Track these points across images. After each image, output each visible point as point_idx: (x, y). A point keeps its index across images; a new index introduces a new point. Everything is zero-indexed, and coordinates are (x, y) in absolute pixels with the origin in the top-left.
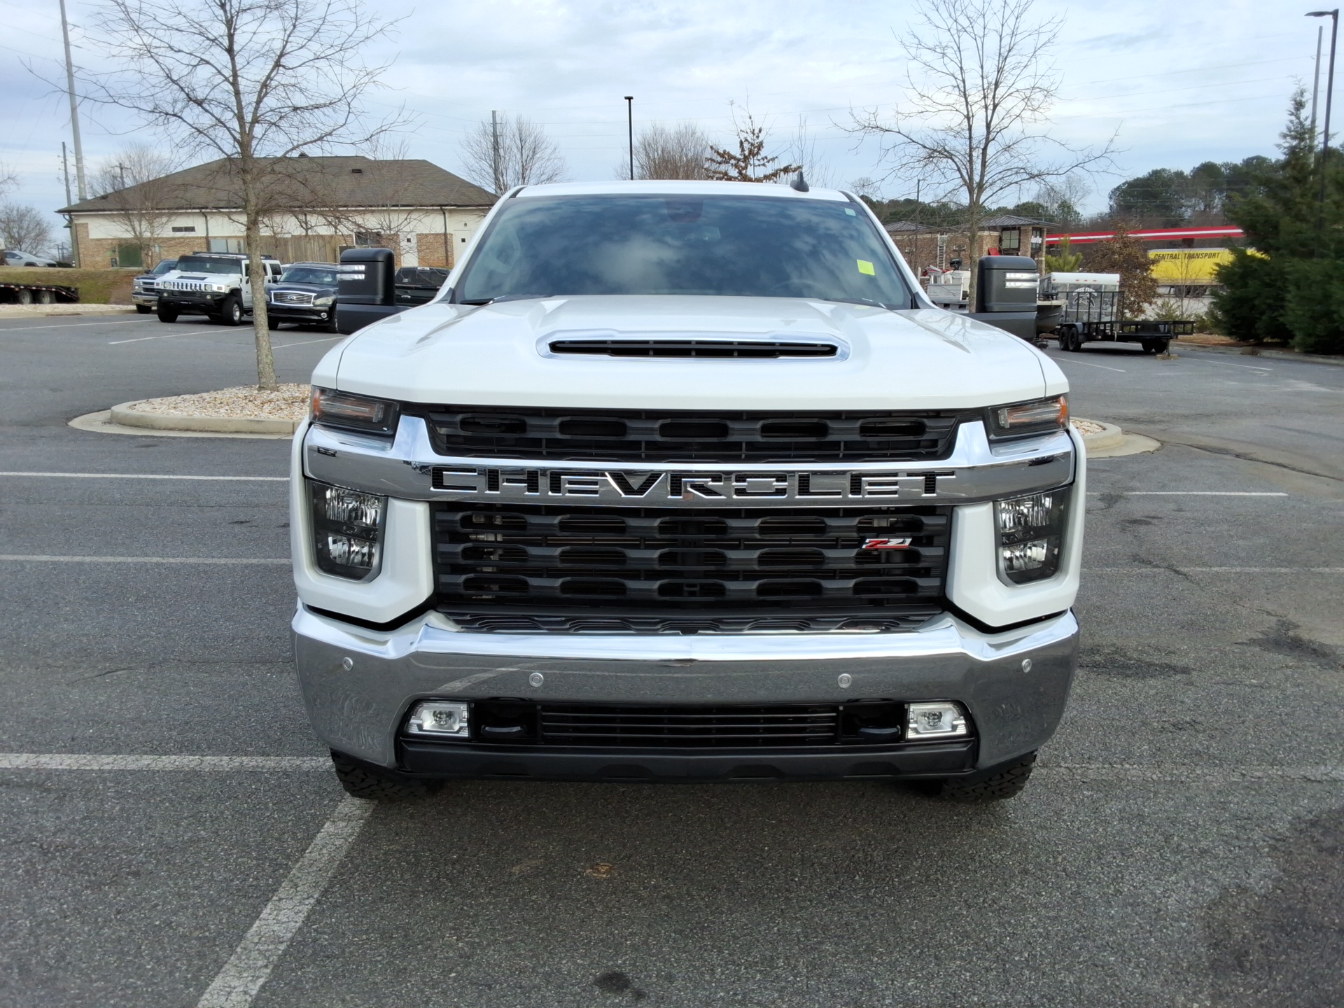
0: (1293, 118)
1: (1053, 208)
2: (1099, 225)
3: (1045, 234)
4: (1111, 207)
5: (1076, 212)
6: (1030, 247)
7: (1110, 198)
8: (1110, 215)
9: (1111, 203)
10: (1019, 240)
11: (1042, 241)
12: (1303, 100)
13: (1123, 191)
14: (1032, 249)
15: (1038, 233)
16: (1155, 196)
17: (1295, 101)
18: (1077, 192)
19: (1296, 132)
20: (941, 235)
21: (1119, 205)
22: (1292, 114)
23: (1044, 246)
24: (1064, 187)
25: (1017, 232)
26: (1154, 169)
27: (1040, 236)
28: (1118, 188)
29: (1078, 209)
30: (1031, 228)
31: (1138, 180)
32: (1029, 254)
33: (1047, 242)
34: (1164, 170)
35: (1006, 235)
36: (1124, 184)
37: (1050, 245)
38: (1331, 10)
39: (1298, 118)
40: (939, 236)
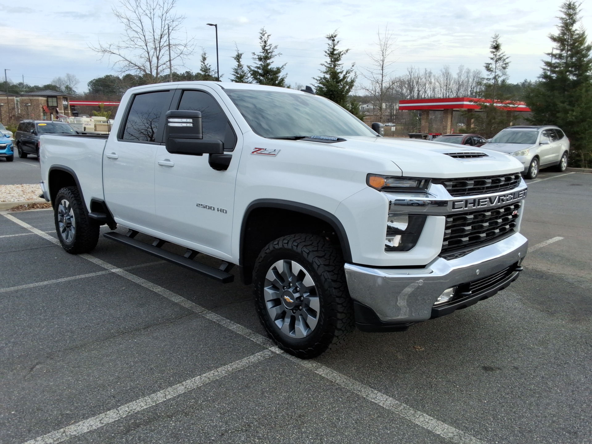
0: (202, 63)
1: (63, 88)
2: (87, 98)
3: (69, 100)
4: (89, 89)
5: (74, 91)
6: (63, 106)
7: (89, 86)
8: (90, 93)
9: (89, 88)
10: (57, 102)
11: (68, 103)
12: (206, 57)
13: (94, 83)
14: (64, 107)
15: (65, 100)
16: (108, 86)
17: (203, 57)
18: (73, 82)
19: (204, 69)
20: (16, 97)
21: (93, 89)
22: (202, 62)
23: (69, 106)
24: (66, 79)
25: (55, 98)
26: (107, 75)
27: (67, 101)
28: (91, 82)
29: (74, 89)
30: (62, 97)
31: (100, 79)
32: (63, 109)
33: (70, 104)
34: (111, 76)
35: (50, 100)
36: (94, 80)
37: (72, 106)
38: (215, 24)
39: (204, 63)
40: (15, 98)
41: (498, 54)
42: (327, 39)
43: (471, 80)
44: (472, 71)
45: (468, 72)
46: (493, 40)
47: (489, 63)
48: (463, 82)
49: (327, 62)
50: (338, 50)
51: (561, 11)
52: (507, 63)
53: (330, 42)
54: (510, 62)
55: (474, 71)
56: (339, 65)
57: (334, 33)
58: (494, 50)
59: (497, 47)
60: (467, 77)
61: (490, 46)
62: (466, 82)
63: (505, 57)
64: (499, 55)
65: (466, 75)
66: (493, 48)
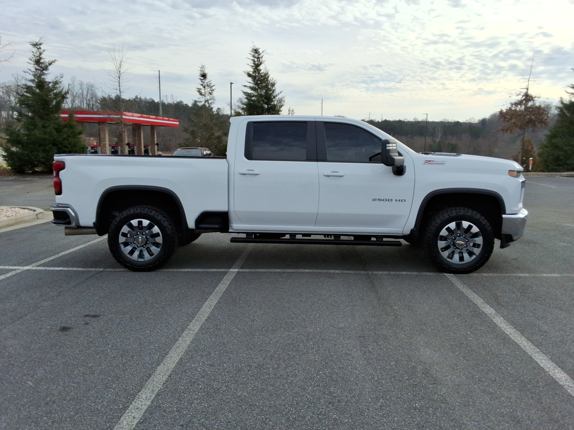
41: (206, 81)
42: (31, 47)
43: (85, 93)
44: (85, 83)
45: (81, 84)
46: (200, 69)
47: (200, 88)
48: (77, 93)
49: (30, 70)
50: (44, 59)
51: (250, 54)
52: (213, 90)
53: (35, 50)
54: (215, 89)
55: (87, 84)
56: (46, 74)
57: (39, 41)
58: (202, 78)
59: (204, 76)
60: (81, 89)
61: (199, 74)
62: (80, 94)
63: (212, 85)
64: (207, 83)
65: (79, 86)
66: (201, 76)
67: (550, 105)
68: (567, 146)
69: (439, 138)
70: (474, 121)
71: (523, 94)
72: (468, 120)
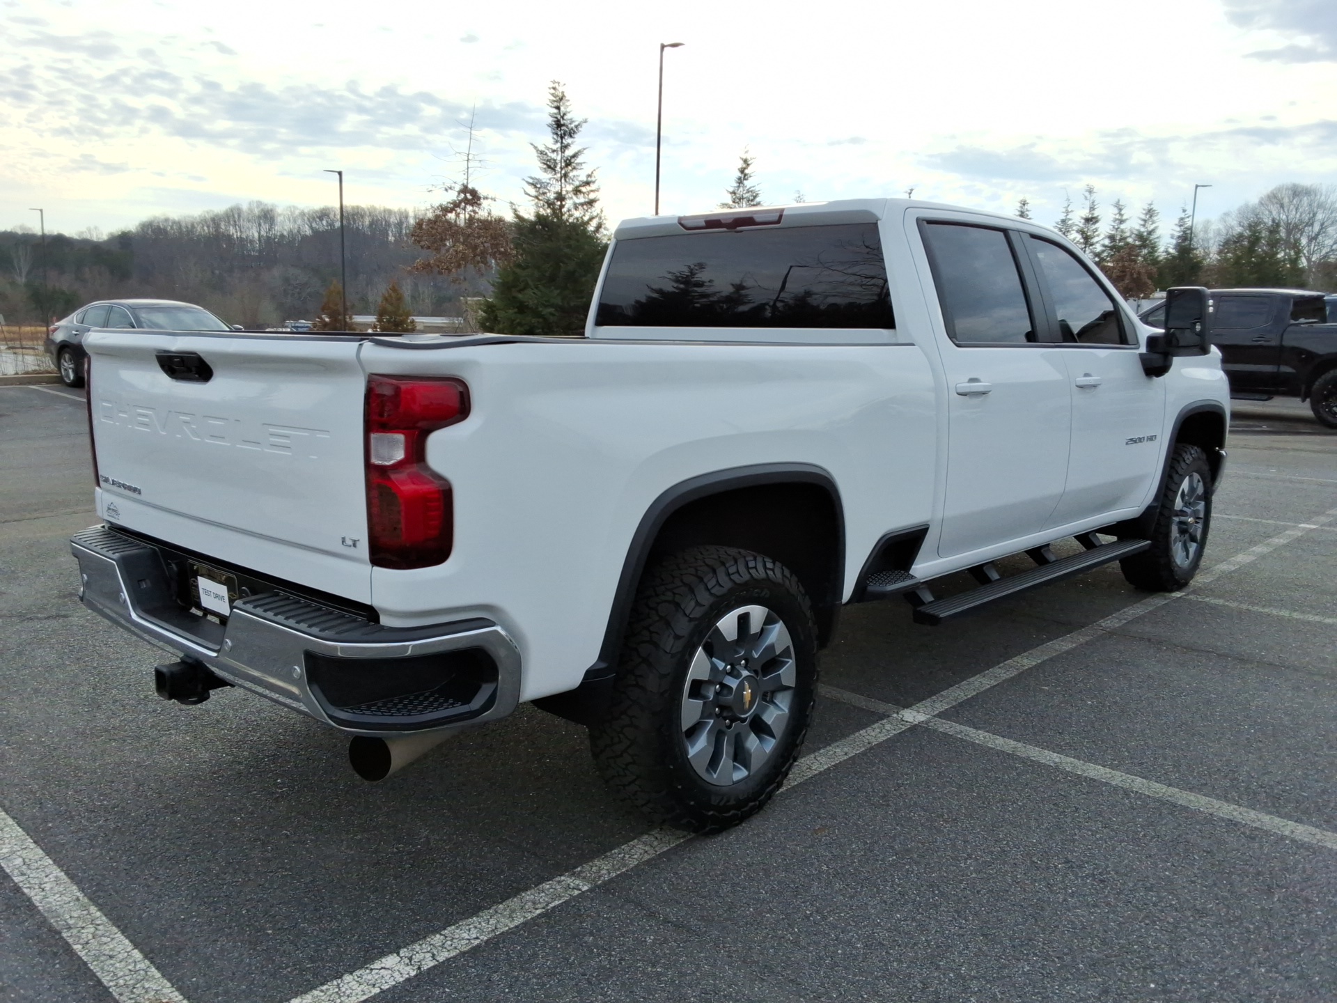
67: (271, 210)
68: (546, 306)
69: (24, 274)
70: (100, 236)
71: (458, 188)
72: (82, 233)
